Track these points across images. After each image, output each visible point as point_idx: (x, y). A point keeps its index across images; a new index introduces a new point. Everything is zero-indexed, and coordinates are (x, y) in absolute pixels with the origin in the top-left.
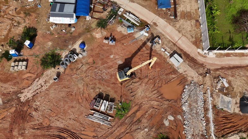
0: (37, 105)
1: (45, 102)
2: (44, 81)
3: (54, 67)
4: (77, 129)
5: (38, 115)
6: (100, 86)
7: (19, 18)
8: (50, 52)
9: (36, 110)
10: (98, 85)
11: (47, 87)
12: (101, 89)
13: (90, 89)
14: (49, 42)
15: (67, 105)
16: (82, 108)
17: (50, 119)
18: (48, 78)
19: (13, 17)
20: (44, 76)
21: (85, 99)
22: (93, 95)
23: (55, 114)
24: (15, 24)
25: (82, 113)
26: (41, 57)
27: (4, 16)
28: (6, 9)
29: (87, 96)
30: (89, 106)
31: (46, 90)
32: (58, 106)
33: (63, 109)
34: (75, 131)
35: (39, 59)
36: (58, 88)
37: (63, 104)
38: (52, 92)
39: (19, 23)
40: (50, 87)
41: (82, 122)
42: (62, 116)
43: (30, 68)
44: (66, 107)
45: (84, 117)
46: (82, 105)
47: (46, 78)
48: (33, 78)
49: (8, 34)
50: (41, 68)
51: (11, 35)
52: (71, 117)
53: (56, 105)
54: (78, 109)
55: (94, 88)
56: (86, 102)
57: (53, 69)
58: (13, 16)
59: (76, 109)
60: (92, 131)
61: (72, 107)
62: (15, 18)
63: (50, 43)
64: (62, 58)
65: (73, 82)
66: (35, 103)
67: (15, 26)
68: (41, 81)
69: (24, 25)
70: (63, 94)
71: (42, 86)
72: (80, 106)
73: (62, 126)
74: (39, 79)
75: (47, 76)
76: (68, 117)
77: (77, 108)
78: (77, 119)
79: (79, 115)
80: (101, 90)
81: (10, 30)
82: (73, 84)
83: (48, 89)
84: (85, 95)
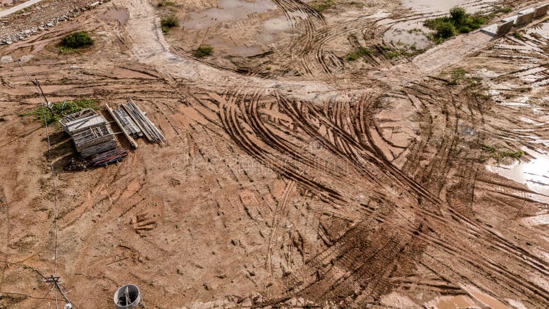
0: (287, 256)
1: (250, 249)
4: (212, 135)
5: (298, 221)
9: (299, 243)
15: (185, 197)
17: (266, 191)
23: (244, 194)
25: (164, 155)
29: (102, 185)
32: (213, 211)
33: (205, 194)
34: (222, 132)
36: (160, 273)
37: (192, 206)
38: (195, 273)
41: (186, 140)
42: (224, 179)
44: (193, 192)
45: (167, 145)
46: (141, 172)
53: (216, 218)
54: (165, 169)
56: (122, 173)
59: (169, 173)
60: (183, 114)
61: (175, 183)
65: (88, 260)
66: (288, 269)
70: (165, 237)
72: (149, 173)
77: (163, 173)
78: (192, 152)
83: (202, 290)
84: (105, 193)
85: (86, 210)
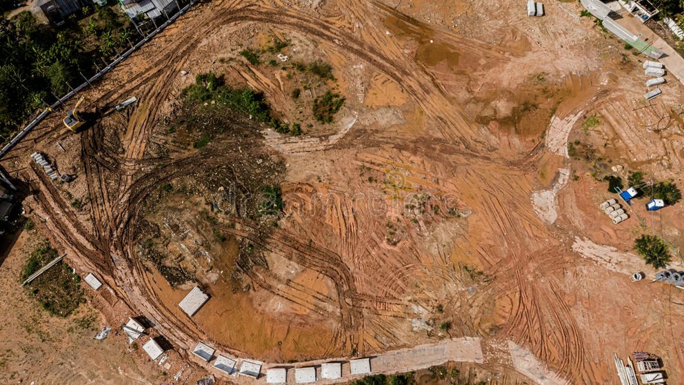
0: (581, 271)
1: (592, 280)
2: (619, 260)
3: (649, 262)
4: (591, 351)
5: (571, 283)
6: (672, 354)
7: (677, 160)
8: (663, 241)
9: (576, 274)
10: (671, 348)
11: (614, 270)
12: (669, 356)
13: (657, 338)
14: (676, 230)
15: (611, 316)
16: (623, 342)
17: (578, 302)
18: (627, 263)
19: (672, 152)
20: (625, 255)
21: (637, 339)
22: (652, 350)
23: (587, 305)
24: (665, 163)
25: (616, 347)
26: (646, 233)
27: (665, 138)
28: (676, 133)
29: (644, 341)
30: (632, 352)
31: (610, 271)
32: (602, 303)
33: (603, 313)
34: (586, 350)
35: (642, 232)
36: (624, 287)
37: (609, 309)
38: (613, 281)
39: (670, 167)
40: (617, 274)
41: (605, 353)
42: (593, 317)
43: (621, 228)
44: (608, 317)
45: (614, 353)
46: (627, 340)
47: (625, 261)
48: (611, 241)
49: (642, 163)
50: (632, 243)
51: (644, 169)
52: (601, 332)
53: (601, 299)
54: (617, 337)
55: (662, 345)
56: (635, 344)
57: (644, 262)
58: (674, 150)
59: (615, 334)
60: (602, 377)
61: (614, 326)
62: (672, 156)
63: (676, 232)
64: (668, 265)
65: (647, 304)
66: (583, 267)
67: (662, 164)
68: (617, 256)
69: (674, 176)
70: (621, 301)
71: (609, 262)
72: (624, 338)
73: (581, 325)
74: (616, 251)
75: (629, 260)
76: (597, 329)
77: (618, 335)
78: (603, 342)
79: (610, 344)
80: (667, 358)
81: (649, 162)
82: (646, 307)
83: (612, 274)
84: (642, 336)
85: (649, 329)
